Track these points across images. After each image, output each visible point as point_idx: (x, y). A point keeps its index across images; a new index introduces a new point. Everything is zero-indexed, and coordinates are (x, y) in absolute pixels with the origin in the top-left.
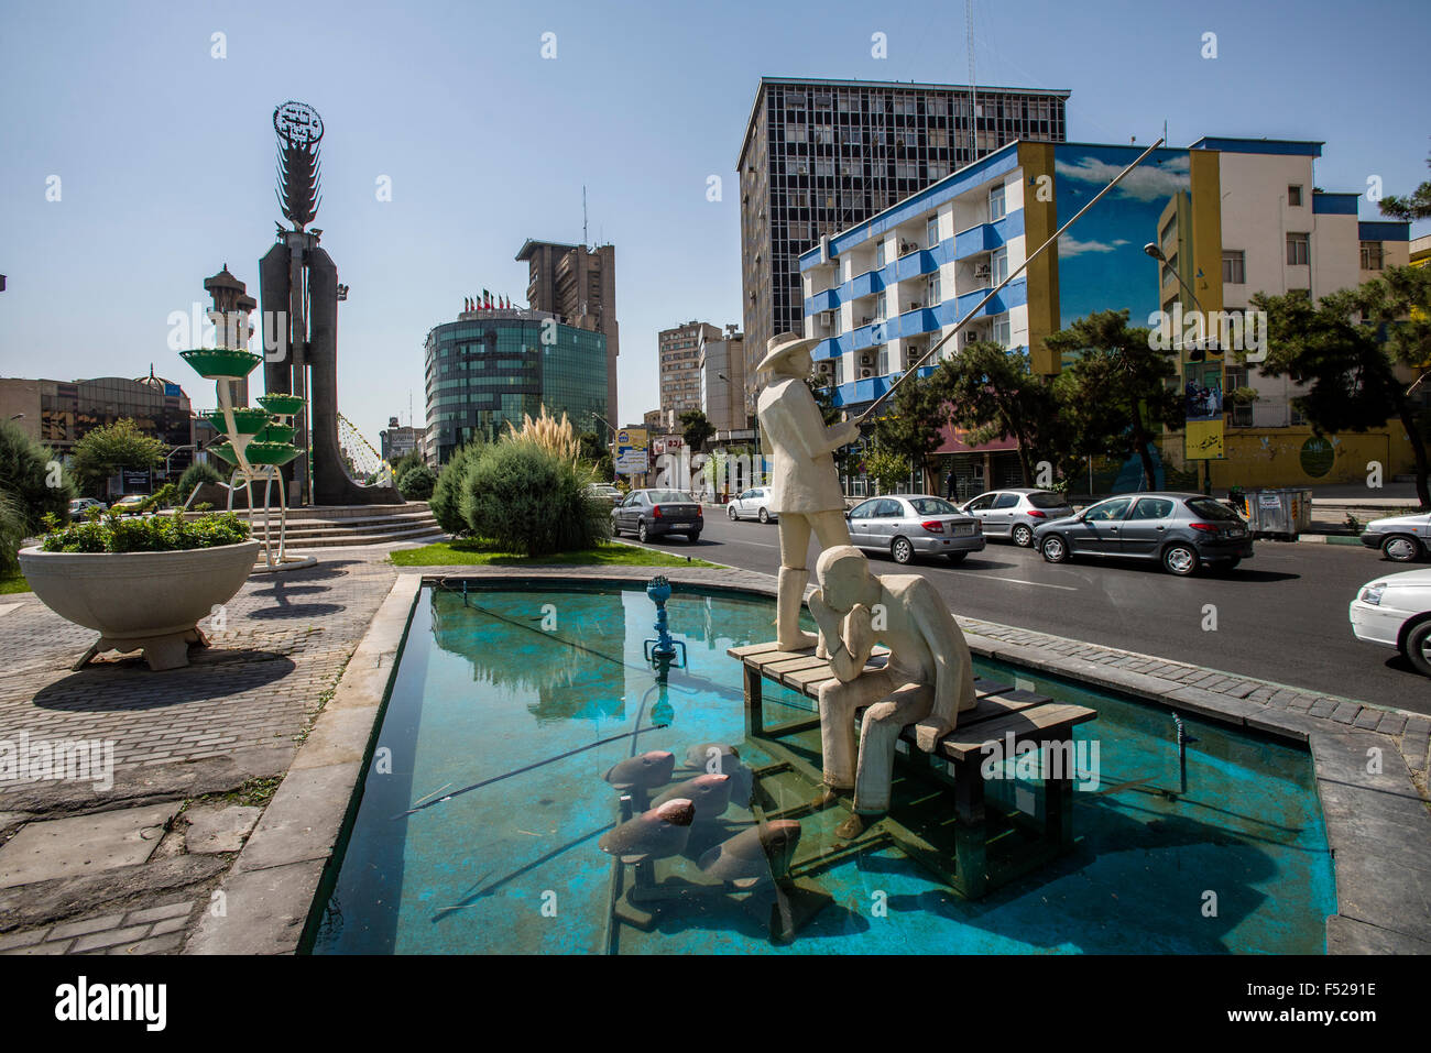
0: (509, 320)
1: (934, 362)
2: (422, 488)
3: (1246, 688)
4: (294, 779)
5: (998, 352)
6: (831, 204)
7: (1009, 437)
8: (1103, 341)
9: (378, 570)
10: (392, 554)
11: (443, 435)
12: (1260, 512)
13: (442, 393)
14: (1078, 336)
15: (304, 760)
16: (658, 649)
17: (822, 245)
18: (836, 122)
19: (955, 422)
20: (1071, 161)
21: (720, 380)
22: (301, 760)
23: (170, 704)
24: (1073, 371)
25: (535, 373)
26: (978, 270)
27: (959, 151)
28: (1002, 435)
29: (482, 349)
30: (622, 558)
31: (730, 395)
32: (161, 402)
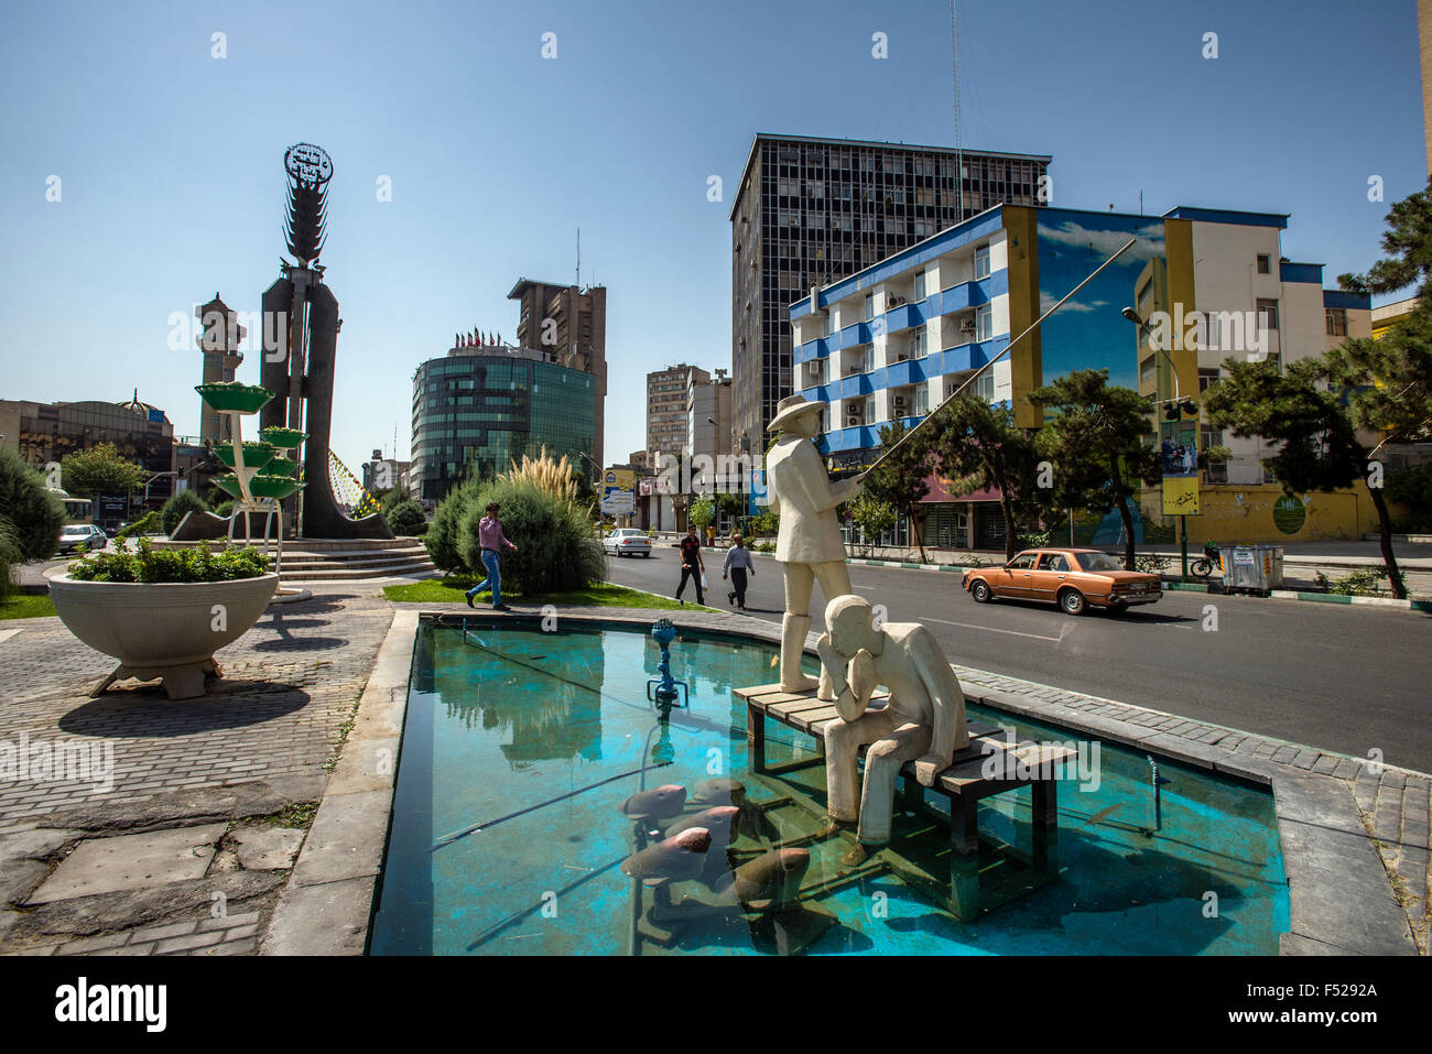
0: (499, 357)
1: (919, 412)
2: (412, 524)
3: (1216, 735)
4: (330, 805)
5: (984, 406)
6: (821, 255)
7: (992, 489)
8: (1083, 398)
9: (374, 604)
10: (385, 589)
11: (428, 469)
12: (1234, 568)
13: (429, 427)
14: (1060, 392)
15: (336, 787)
16: (661, 689)
17: (812, 296)
18: (827, 178)
19: (940, 473)
20: (1052, 225)
21: (708, 423)
22: (332, 787)
23: (195, 732)
24: (1054, 426)
25: (523, 410)
26: (963, 325)
27: (945, 209)
28: (986, 486)
29: (471, 385)
30: (615, 599)
31: (717, 438)
32: (144, 428)
